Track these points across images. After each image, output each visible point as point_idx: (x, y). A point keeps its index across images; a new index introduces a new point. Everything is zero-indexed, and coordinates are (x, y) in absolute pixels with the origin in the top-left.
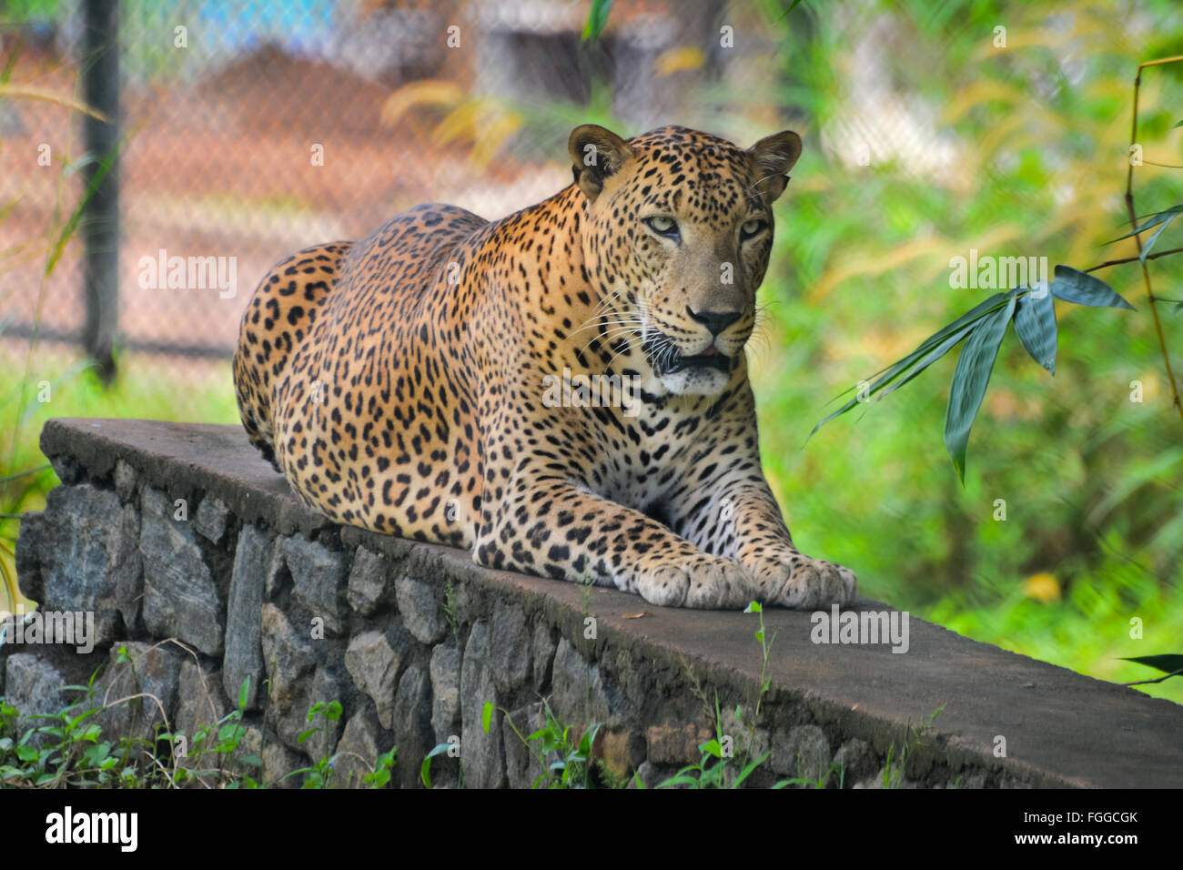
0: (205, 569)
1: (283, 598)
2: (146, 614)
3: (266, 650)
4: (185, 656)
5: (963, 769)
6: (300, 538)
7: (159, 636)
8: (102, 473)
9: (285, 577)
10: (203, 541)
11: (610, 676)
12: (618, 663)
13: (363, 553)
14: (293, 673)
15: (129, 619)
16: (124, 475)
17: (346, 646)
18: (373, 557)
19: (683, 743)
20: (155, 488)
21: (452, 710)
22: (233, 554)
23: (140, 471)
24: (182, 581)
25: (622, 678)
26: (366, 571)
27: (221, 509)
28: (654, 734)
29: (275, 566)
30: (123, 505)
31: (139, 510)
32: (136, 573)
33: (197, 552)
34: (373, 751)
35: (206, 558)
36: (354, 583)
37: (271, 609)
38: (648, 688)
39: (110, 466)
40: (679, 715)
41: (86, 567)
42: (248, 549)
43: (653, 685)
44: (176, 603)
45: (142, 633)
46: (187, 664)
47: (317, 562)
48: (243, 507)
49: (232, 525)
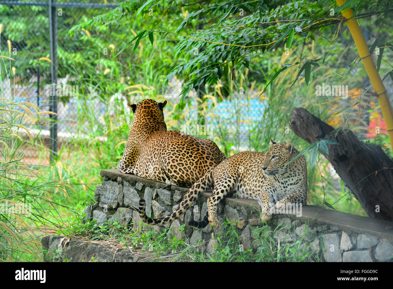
0: (138, 195)
1: (156, 199)
2: (124, 203)
3: (153, 208)
4: (133, 210)
5: (321, 224)
6: (161, 189)
7: (127, 207)
8: (114, 179)
9: (157, 195)
10: (137, 190)
11: (239, 211)
12: (241, 208)
13: (176, 191)
14: (161, 212)
15: (121, 204)
16: (119, 179)
17: (172, 207)
18: (179, 192)
19: (258, 222)
20: (126, 181)
21: (199, 217)
22: (144, 192)
23: (123, 178)
24: (133, 197)
25: (242, 211)
26: (177, 194)
27: (141, 184)
28: (250, 220)
29: (155, 194)
30: (119, 184)
31: (123, 185)
32: (122, 196)
33: (136, 192)
34: (179, 225)
35: (138, 193)
36: (175, 196)
37: (154, 201)
38: (249, 213)
39: (116, 177)
40: (256, 217)
41: (111, 195)
42: (148, 191)
43: (250, 212)
44: (132, 201)
45: (123, 206)
46: (134, 211)
47: (166, 193)
48: (147, 184)
49: (144, 187)
